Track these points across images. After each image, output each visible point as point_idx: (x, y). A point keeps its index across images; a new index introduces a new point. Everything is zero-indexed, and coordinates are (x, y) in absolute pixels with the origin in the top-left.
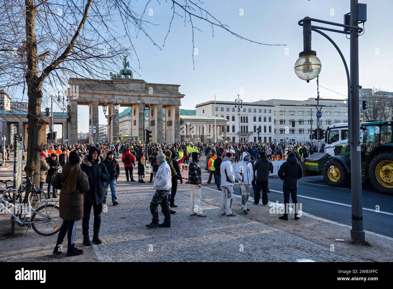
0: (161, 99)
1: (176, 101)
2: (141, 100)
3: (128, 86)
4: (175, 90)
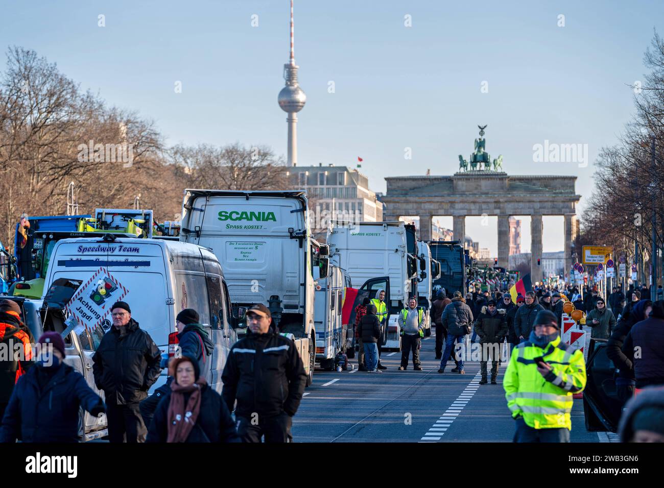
0: (537, 205)
2: (500, 208)
3: (478, 185)
4: (568, 186)
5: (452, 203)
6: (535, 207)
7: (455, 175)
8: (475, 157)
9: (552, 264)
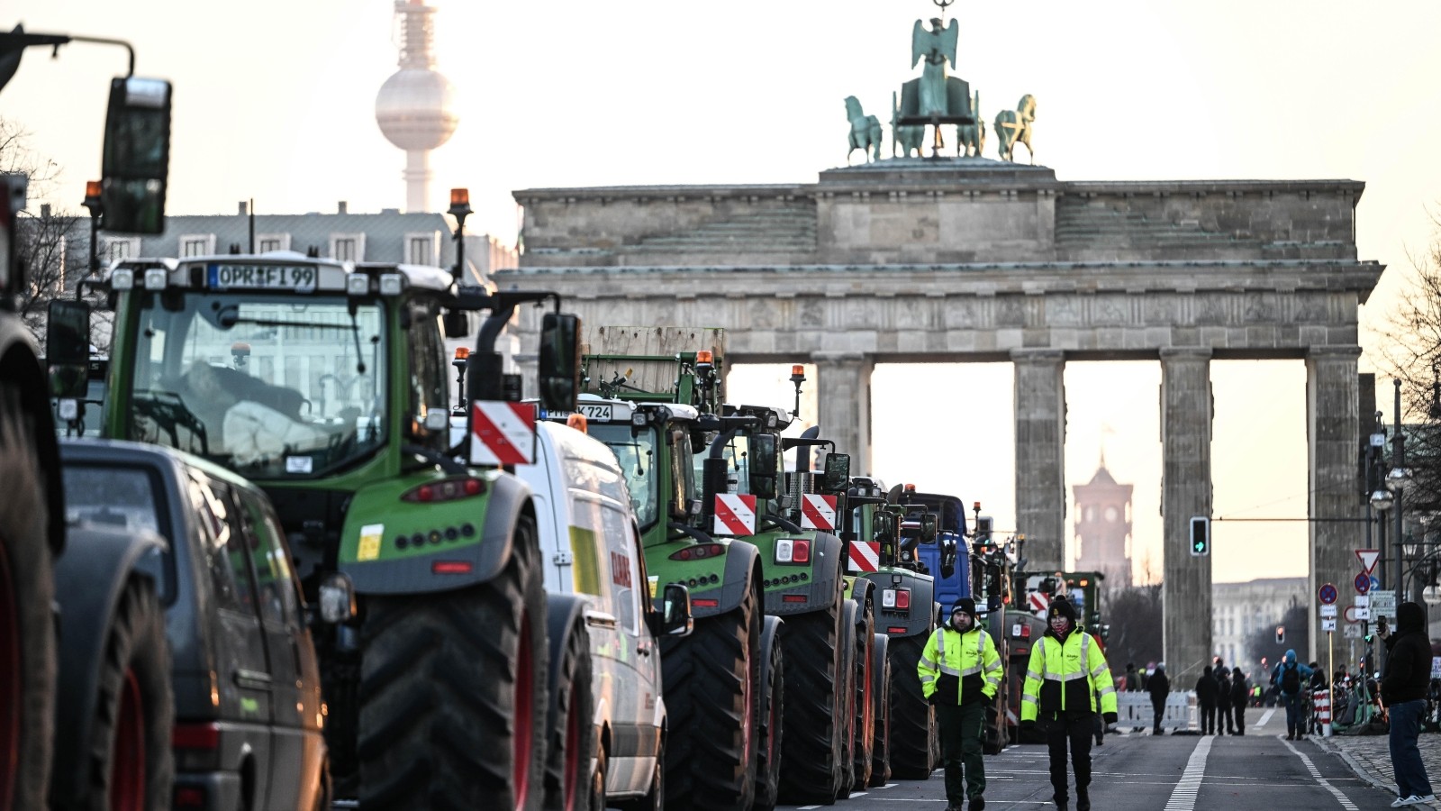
0: (1188, 310)
1: (1317, 321)
2: (1024, 326)
3: (924, 221)
4: (1322, 224)
5: (811, 298)
6: (1178, 318)
7: (824, 176)
8: (912, 92)
9: (1231, 621)
